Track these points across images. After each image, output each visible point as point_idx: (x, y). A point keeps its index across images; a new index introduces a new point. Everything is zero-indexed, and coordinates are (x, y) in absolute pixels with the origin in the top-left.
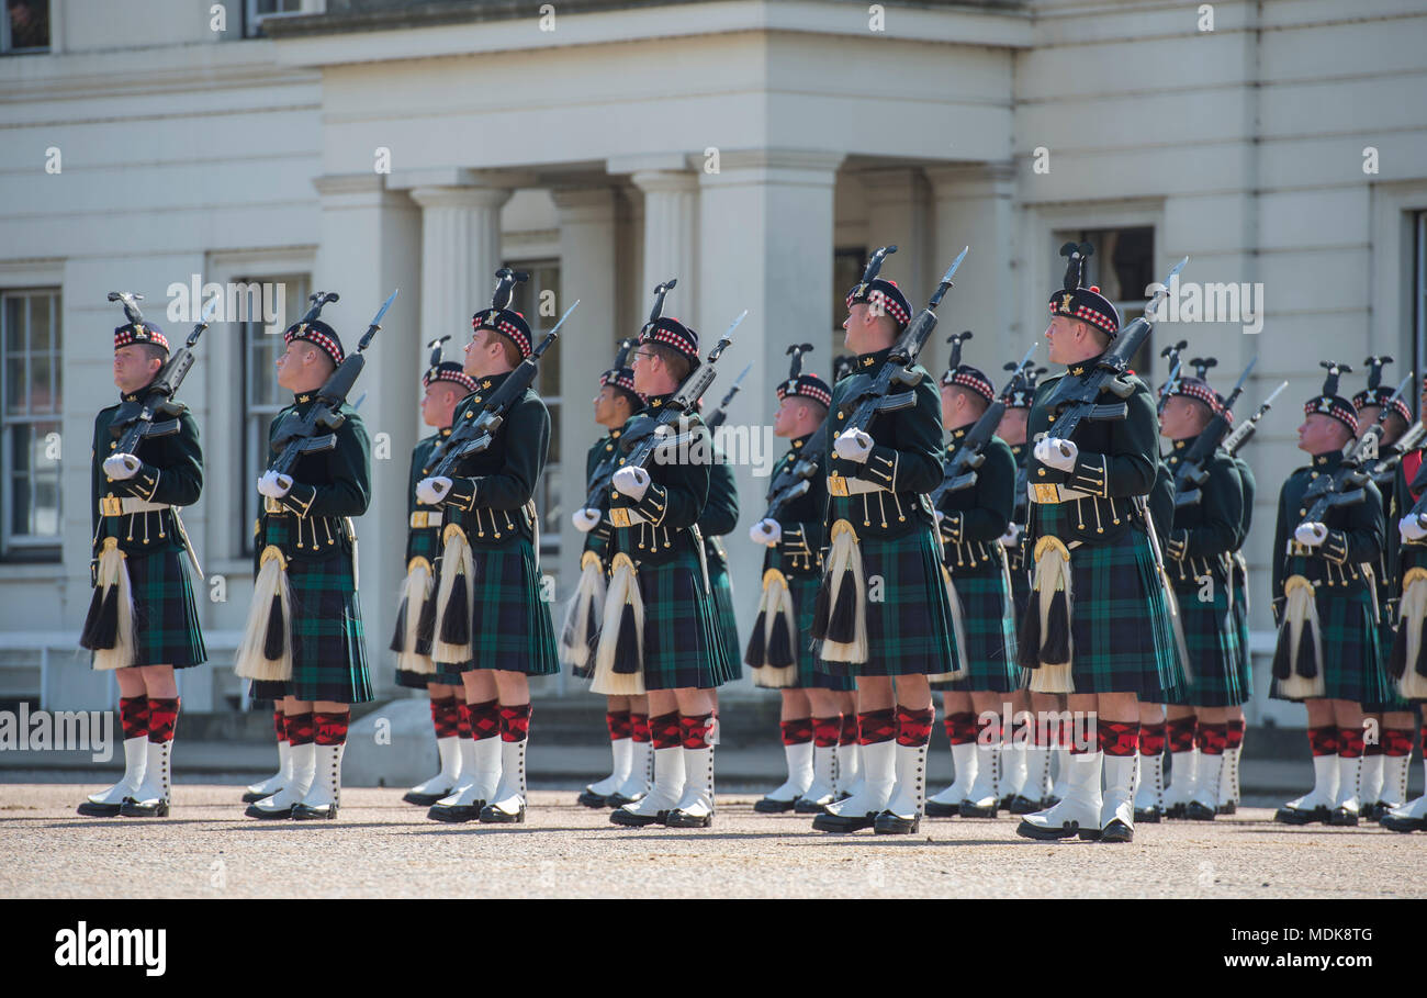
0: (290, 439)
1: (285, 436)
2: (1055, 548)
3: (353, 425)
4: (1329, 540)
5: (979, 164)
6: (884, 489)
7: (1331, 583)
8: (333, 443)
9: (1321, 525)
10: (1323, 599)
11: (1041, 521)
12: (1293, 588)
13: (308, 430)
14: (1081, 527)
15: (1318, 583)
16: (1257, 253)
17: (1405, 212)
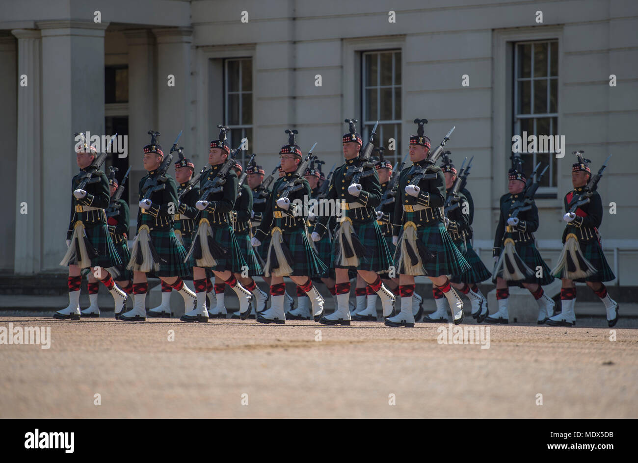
0: (149, 187)
1: (147, 187)
2: (412, 226)
3: (170, 181)
4: (519, 224)
5: (175, 27)
6: (362, 206)
7: (520, 240)
8: (164, 187)
9: (516, 218)
10: (518, 247)
11: (407, 218)
12: (507, 242)
13: (155, 183)
14: (421, 220)
15: (516, 241)
16: (295, 69)
17: (356, 52)
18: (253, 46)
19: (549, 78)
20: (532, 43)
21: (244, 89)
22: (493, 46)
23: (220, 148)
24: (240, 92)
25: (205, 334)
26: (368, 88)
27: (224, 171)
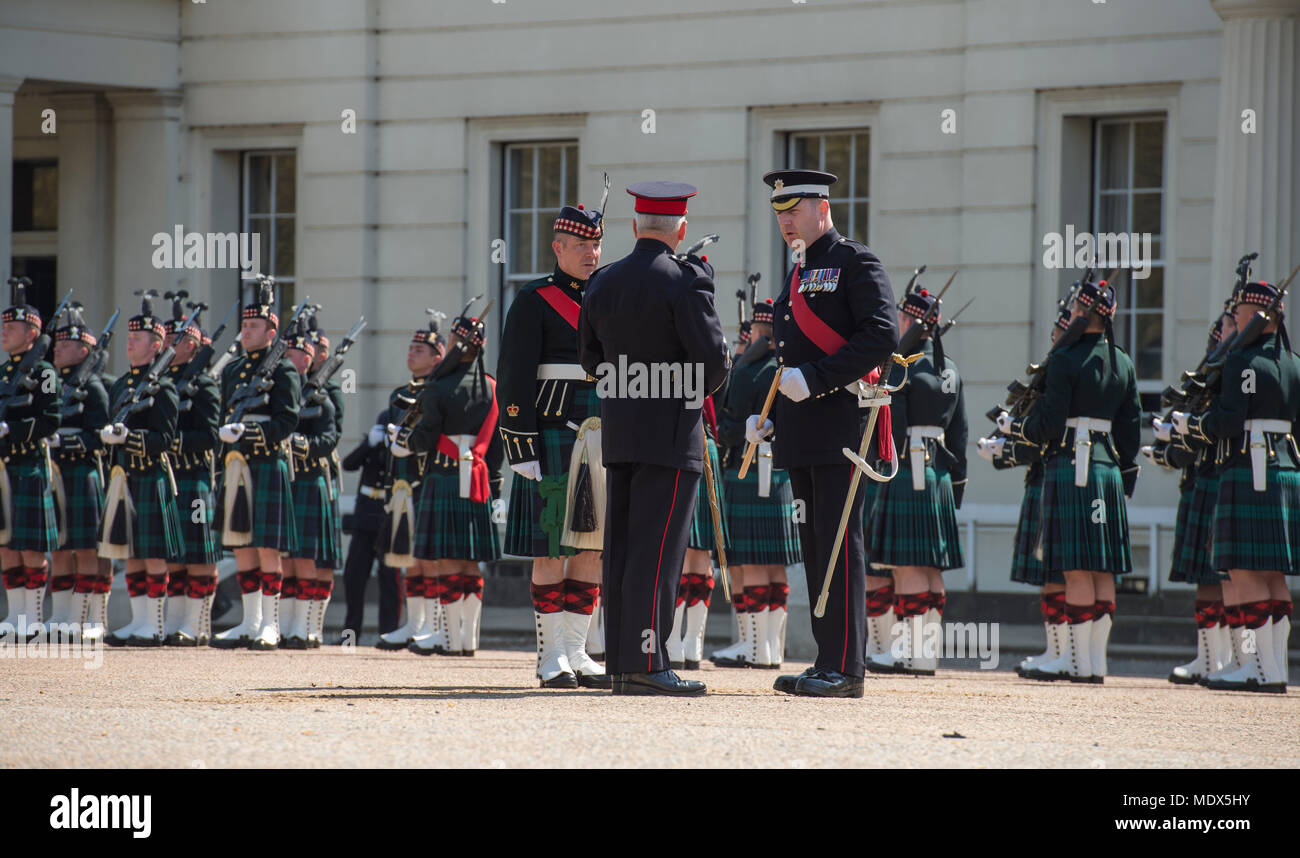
5: (150, 90)
16: (377, 174)
17: (494, 143)
18: (298, 128)
19: (852, 200)
20: (822, 135)
21: (279, 209)
22: (749, 139)
23: (264, 317)
24: (273, 216)
25: (197, 672)
26: (516, 211)
27: (270, 365)
